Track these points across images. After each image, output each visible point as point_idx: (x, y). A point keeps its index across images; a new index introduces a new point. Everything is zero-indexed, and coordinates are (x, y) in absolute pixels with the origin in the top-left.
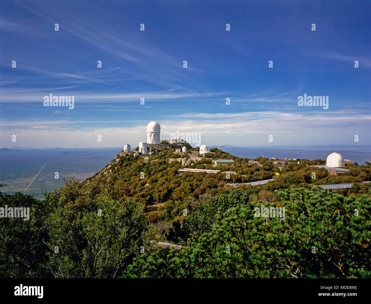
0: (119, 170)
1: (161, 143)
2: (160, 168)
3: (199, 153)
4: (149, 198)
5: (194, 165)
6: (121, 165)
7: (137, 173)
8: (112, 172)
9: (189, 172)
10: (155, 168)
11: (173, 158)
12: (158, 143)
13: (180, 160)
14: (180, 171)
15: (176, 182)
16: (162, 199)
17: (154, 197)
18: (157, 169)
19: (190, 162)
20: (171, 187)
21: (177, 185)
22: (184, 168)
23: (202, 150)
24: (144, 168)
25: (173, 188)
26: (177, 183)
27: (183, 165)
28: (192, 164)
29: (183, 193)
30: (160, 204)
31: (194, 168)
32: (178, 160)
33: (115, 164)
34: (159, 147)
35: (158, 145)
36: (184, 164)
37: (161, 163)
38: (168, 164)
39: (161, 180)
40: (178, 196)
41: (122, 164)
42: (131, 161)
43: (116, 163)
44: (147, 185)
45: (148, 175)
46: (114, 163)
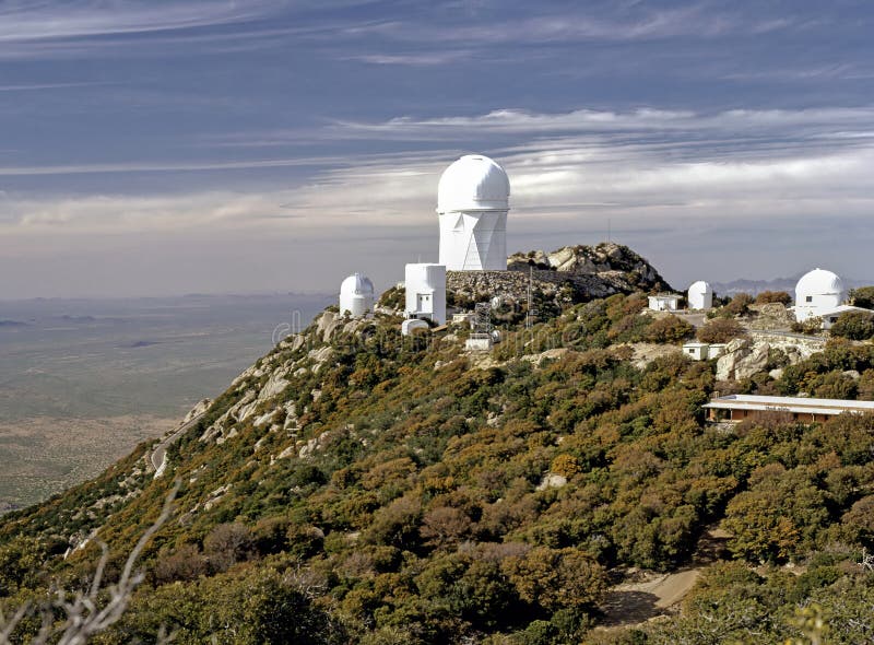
0: (334, 405)
1: (509, 268)
2: (596, 396)
3: (790, 316)
4: (601, 548)
5: (787, 377)
6: (342, 379)
7: (469, 420)
8: (300, 414)
9: (778, 416)
10: (571, 396)
11: (648, 341)
12: (499, 267)
13: (698, 351)
14: (721, 411)
15: (724, 468)
16: (673, 552)
17: (625, 543)
18: (580, 400)
19: (764, 362)
20: (701, 490)
21: (732, 480)
22: (734, 392)
23: (809, 299)
24: (498, 391)
25: (714, 495)
26: (729, 472)
27: (722, 374)
28: (776, 373)
29: (786, 524)
30: (661, 577)
31: (792, 392)
32: (686, 351)
33: (309, 376)
34: (501, 288)
35: (497, 276)
36: (732, 374)
37: (590, 369)
38: (632, 373)
39: (631, 457)
40: (761, 537)
41: (347, 373)
42: (393, 358)
43: (316, 369)
44: (556, 481)
45: (538, 430)
46: (302, 371)
